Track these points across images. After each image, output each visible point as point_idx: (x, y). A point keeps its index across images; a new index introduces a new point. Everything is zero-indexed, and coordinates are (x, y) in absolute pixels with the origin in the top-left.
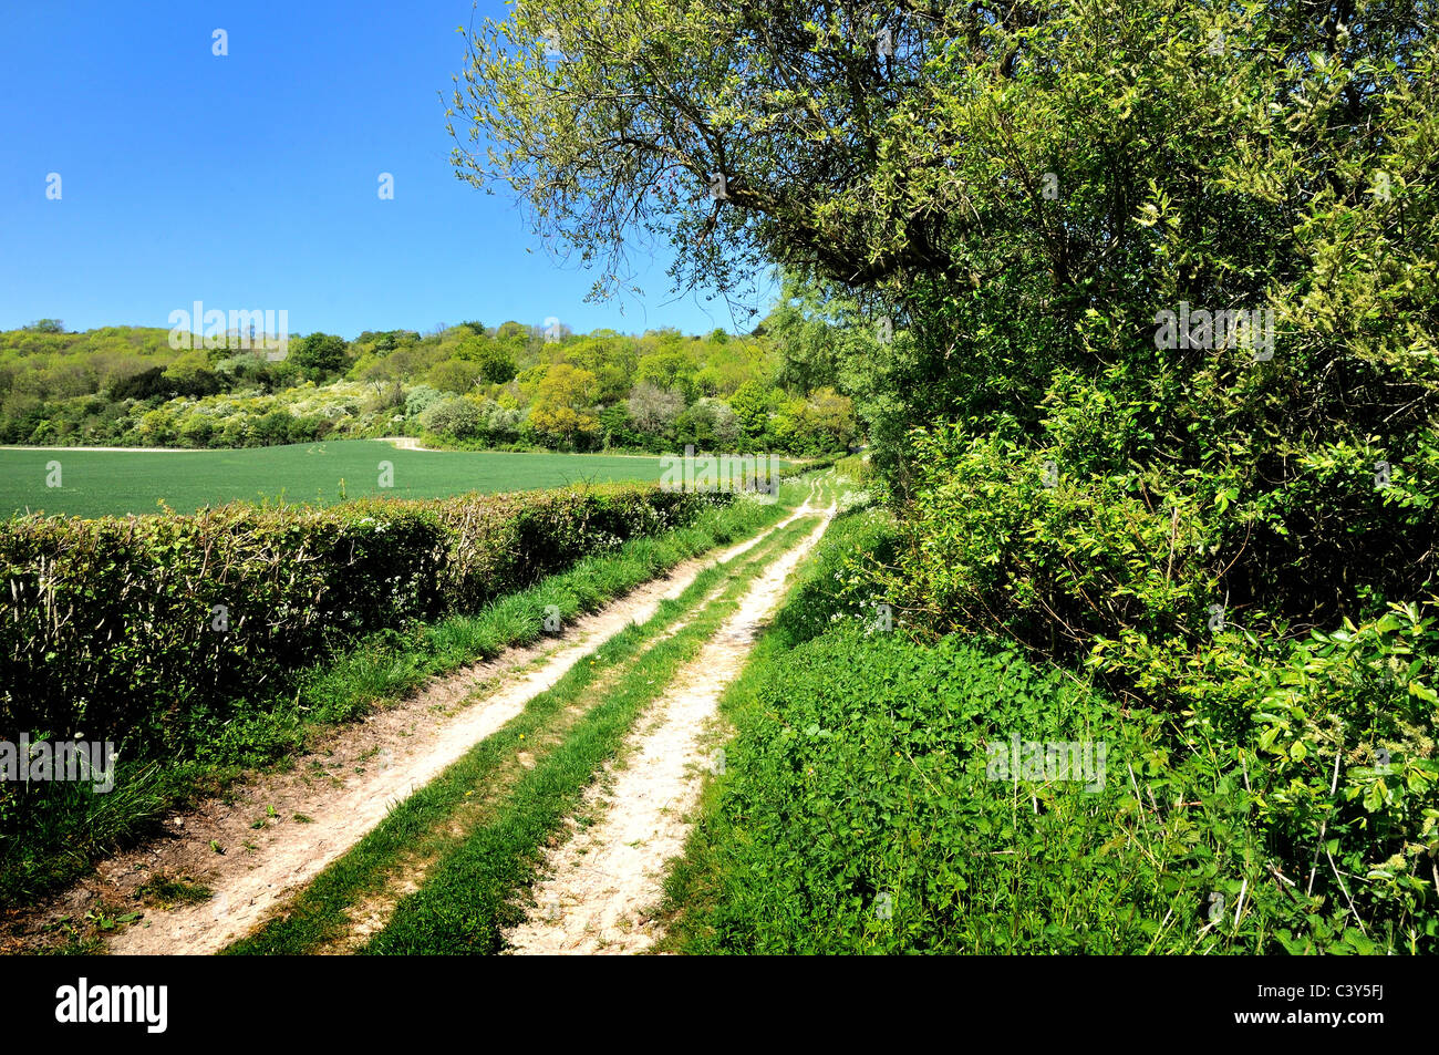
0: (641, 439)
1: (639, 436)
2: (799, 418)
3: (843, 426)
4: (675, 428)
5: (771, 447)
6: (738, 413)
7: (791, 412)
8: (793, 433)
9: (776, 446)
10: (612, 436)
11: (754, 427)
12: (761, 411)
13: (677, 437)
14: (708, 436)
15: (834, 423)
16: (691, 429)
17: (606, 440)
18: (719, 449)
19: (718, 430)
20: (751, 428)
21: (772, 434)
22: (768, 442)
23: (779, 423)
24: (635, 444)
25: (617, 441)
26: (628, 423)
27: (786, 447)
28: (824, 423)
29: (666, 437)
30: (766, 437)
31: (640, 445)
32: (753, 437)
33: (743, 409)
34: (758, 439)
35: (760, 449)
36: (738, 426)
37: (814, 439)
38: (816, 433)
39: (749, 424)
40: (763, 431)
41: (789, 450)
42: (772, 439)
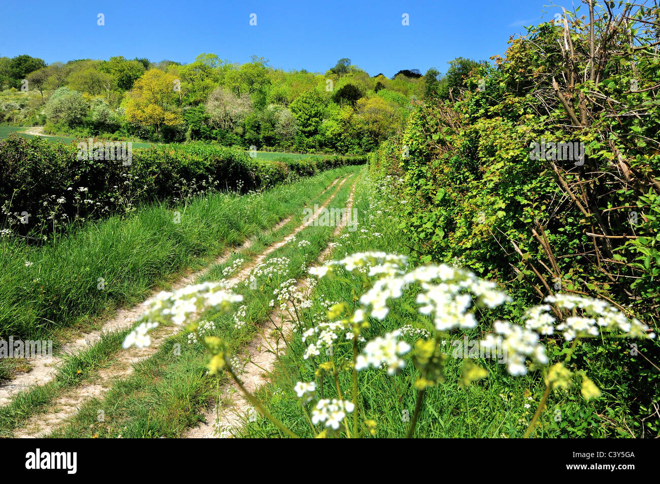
0: (216, 134)
1: (215, 131)
2: (346, 123)
3: (382, 131)
4: (244, 127)
5: (322, 145)
6: (296, 116)
7: (339, 117)
8: (340, 135)
9: (326, 146)
10: (193, 130)
11: (309, 128)
12: (315, 116)
13: (244, 133)
14: (271, 133)
15: (375, 128)
16: (257, 128)
17: (188, 134)
18: (279, 145)
19: (279, 130)
20: (306, 130)
21: (323, 135)
22: (320, 142)
23: (330, 127)
24: (211, 138)
25: (197, 134)
26: (206, 119)
27: (334, 146)
28: (366, 127)
29: (237, 134)
30: (318, 137)
31: (215, 139)
32: (308, 137)
33: (300, 113)
34: (311, 139)
35: (313, 147)
36: (296, 127)
37: (357, 141)
38: (359, 135)
39: (305, 125)
40: (315, 132)
41: (336, 149)
42: (322, 139)
